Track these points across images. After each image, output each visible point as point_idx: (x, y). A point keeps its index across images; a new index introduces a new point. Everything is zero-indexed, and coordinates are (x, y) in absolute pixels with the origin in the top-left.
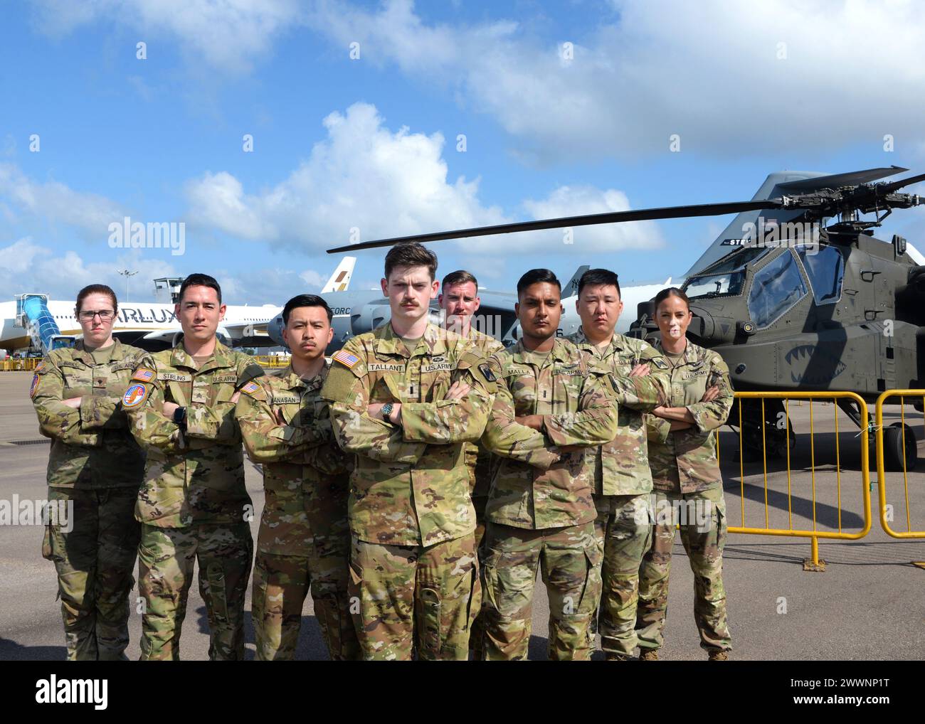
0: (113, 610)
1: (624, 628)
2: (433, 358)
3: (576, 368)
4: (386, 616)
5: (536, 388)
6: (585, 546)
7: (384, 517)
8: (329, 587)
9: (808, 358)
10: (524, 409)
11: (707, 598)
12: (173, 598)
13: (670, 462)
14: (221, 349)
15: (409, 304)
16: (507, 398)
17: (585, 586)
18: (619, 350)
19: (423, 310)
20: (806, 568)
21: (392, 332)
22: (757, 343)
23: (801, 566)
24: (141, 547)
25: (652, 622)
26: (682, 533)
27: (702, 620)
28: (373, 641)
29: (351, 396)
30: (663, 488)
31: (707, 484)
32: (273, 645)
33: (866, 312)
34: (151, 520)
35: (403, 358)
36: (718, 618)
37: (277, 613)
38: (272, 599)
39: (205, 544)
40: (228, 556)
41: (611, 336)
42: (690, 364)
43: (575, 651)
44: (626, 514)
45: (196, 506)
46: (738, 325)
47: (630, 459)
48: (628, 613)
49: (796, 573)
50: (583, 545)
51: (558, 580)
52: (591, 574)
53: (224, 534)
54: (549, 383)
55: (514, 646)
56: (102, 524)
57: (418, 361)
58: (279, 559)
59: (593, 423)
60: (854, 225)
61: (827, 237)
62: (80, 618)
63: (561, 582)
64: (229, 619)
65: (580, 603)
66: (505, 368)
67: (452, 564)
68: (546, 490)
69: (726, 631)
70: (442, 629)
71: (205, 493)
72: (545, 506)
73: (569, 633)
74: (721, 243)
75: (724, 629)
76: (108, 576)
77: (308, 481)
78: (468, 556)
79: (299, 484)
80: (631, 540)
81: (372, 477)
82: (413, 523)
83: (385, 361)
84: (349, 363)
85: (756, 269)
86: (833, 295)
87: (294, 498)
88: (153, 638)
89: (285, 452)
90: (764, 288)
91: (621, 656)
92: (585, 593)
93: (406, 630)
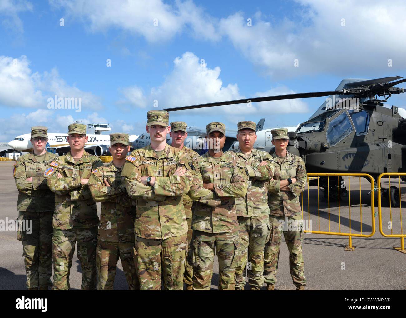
0: (45, 261)
1: (258, 275)
2: (169, 159)
3: (231, 164)
4: (149, 269)
5: (213, 173)
6: (234, 240)
7: (147, 227)
8: (127, 256)
9: (352, 158)
10: (207, 181)
11: (295, 262)
12: (66, 258)
13: (280, 204)
14: (86, 154)
15: (158, 135)
16: (200, 176)
17: (234, 257)
18: (254, 155)
19: (164, 138)
20: (346, 249)
21: (151, 148)
22: (330, 152)
23: (344, 248)
24: (53, 237)
25: (271, 272)
26: (284, 234)
27: (293, 272)
28: (142, 279)
29: (134, 174)
30: (277, 215)
31: (295, 213)
32: (104, 279)
33: (379, 139)
34: (58, 227)
35: (155, 159)
36: (300, 271)
37: (105, 265)
38: (104, 260)
39: (79, 236)
40: (88, 241)
41: (251, 150)
42: (289, 161)
43: (229, 285)
44: (258, 226)
45: (75, 221)
46: (322, 144)
47: (259, 202)
48: (260, 269)
49: (341, 251)
50: (233, 239)
51: (222, 254)
52: (236, 252)
53: (87, 232)
54: (219, 171)
55: (206, 281)
56: (41, 226)
57: (161, 161)
58: (106, 243)
59: (235, 188)
60: (374, 101)
61: (362, 106)
62: (33, 265)
63: (223, 255)
64: (89, 267)
65: (231, 264)
66: (200, 164)
67: (177, 247)
68: (218, 217)
69: (304, 277)
70: (173, 275)
71: (79, 215)
72: (217, 223)
73: (227, 277)
74: (321, 109)
75: (303, 276)
76: (43, 247)
77: (118, 210)
78: (184, 243)
79: (115, 211)
80: (260, 237)
81: (143, 209)
82: (159, 230)
83: (148, 160)
84: (132, 161)
85: (331, 120)
86: (365, 132)
87: (113, 217)
88: (58, 275)
89: (107, 198)
90: (334, 128)
91: (257, 287)
92: (234, 260)
93: (157, 274)
